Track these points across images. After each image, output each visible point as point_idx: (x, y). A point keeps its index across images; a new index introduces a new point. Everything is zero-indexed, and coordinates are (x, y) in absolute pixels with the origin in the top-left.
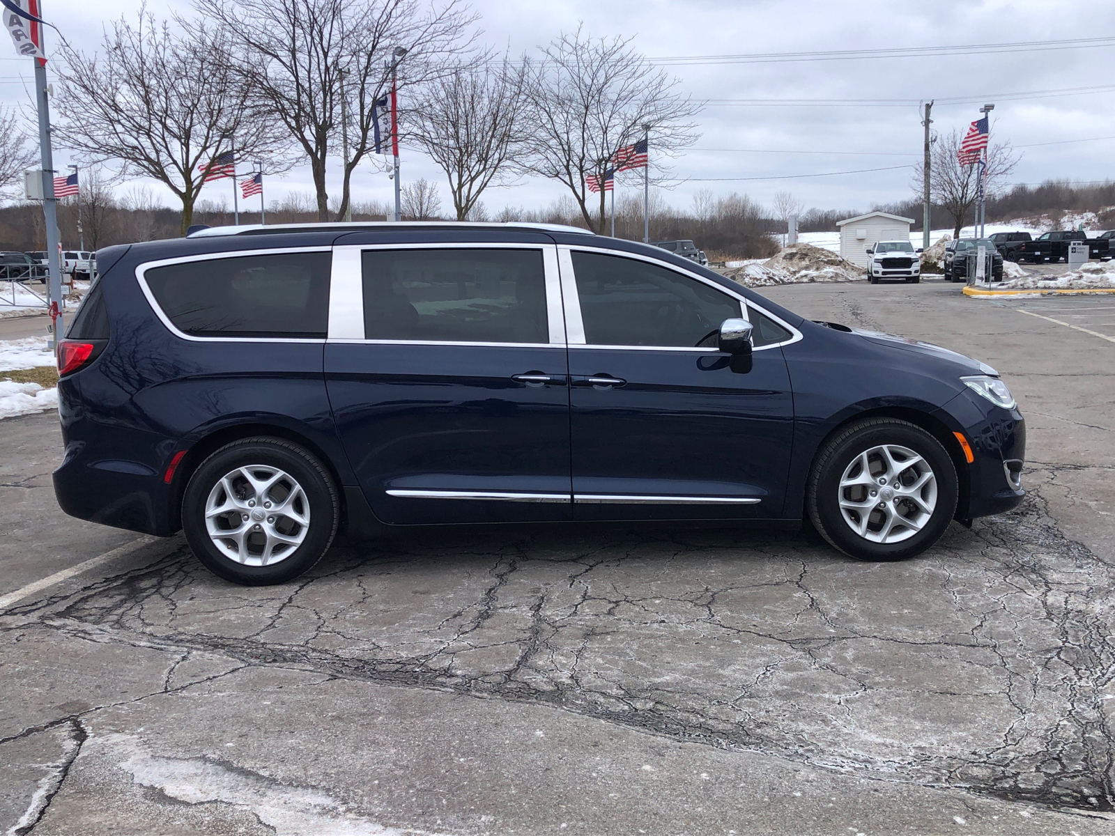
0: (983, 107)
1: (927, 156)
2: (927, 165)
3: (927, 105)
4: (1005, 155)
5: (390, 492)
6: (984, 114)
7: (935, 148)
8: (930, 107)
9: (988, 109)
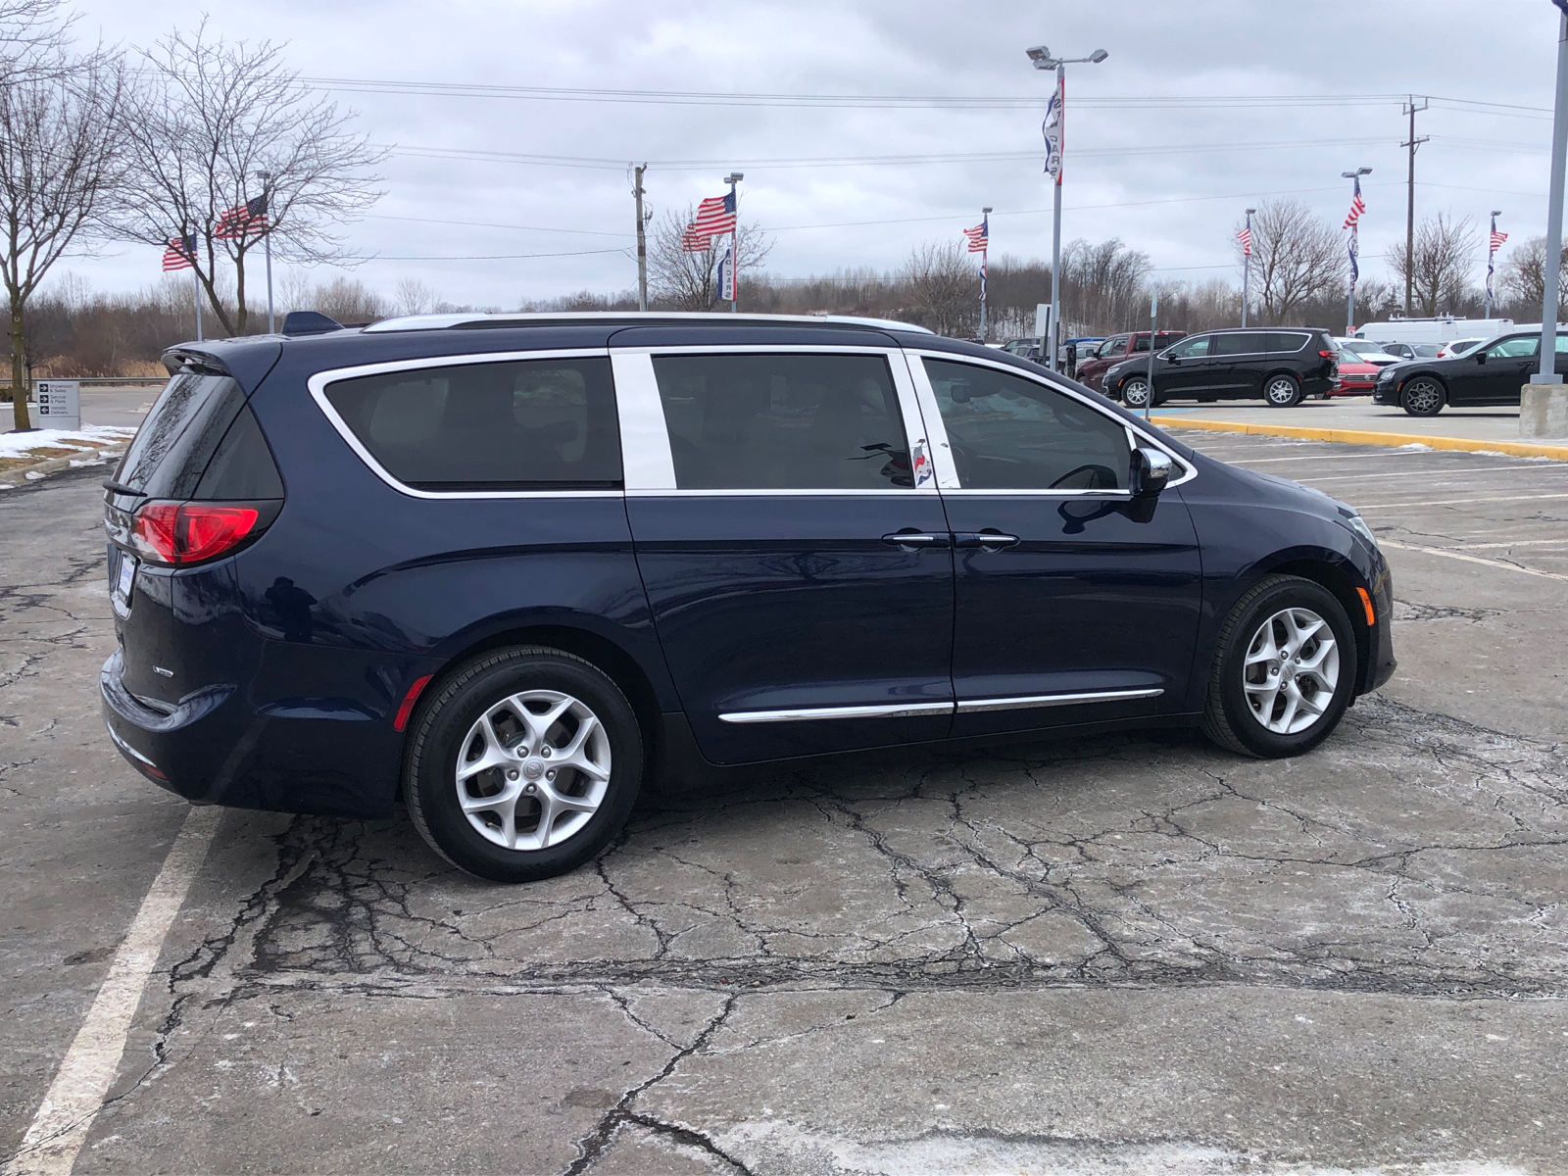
0: (729, 176)
1: (641, 238)
2: (642, 251)
3: (638, 169)
4: (755, 241)
5: (724, 717)
6: (730, 185)
7: (650, 229)
8: (642, 171)
9: (735, 178)
